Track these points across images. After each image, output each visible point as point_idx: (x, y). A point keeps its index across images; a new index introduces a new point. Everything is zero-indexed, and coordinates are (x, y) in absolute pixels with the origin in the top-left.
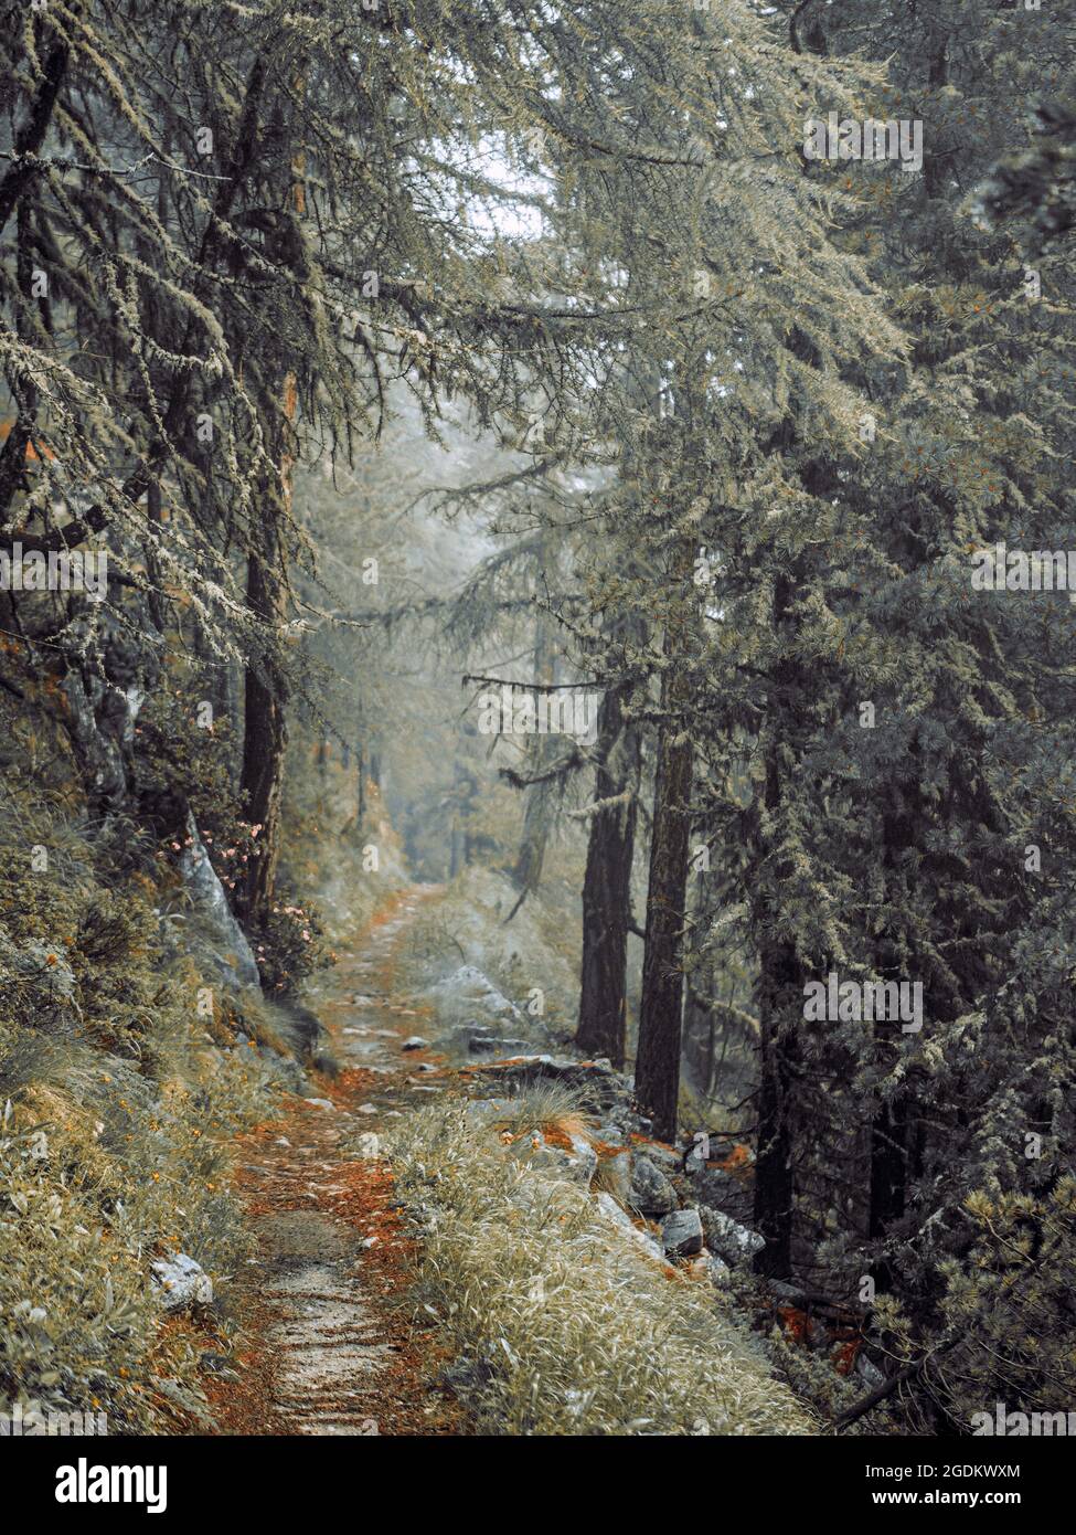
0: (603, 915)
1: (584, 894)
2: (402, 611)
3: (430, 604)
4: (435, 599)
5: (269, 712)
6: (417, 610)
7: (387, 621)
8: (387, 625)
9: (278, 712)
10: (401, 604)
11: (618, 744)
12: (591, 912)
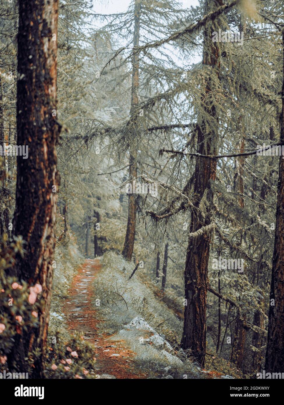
0: (196, 283)
1: (185, 273)
2: (94, 135)
3: (107, 131)
4: (110, 128)
5: (41, 154)
6: (101, 134)
7: (86, 139)
8: (86, 142)
9: (50, 153)
10: (93, 131)
11: (204, 198)
12: (189, 282)
